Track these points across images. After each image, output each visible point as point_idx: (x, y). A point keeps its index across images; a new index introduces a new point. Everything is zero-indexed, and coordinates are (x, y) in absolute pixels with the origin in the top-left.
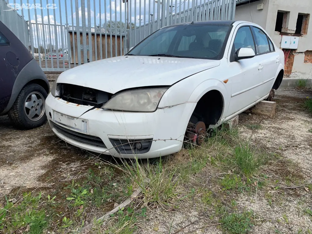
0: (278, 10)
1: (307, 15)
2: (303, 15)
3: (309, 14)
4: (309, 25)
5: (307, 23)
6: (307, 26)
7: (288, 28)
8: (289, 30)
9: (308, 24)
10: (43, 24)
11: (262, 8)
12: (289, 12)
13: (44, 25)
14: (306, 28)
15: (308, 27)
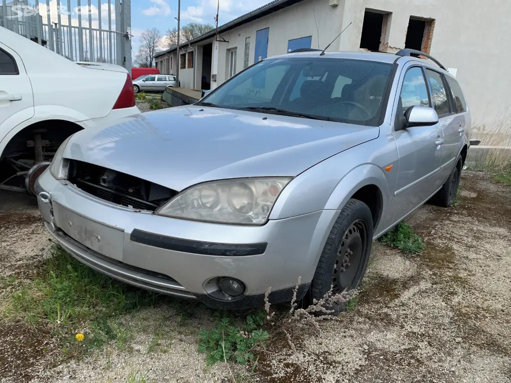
0: (366, 9)
1: (431, 22)
2: (424, 22)
3: (434, 20)
4: (433, 40)
5: (430, 37)
6: (429, 43)
7: (388, 43)
8: (390, 47)
9: (431, 39)
10: (100, 30)
11: (336, 3)
12: (391, 13)
13: (102, 32)
14: (429, 46)
15: (430, 45)
